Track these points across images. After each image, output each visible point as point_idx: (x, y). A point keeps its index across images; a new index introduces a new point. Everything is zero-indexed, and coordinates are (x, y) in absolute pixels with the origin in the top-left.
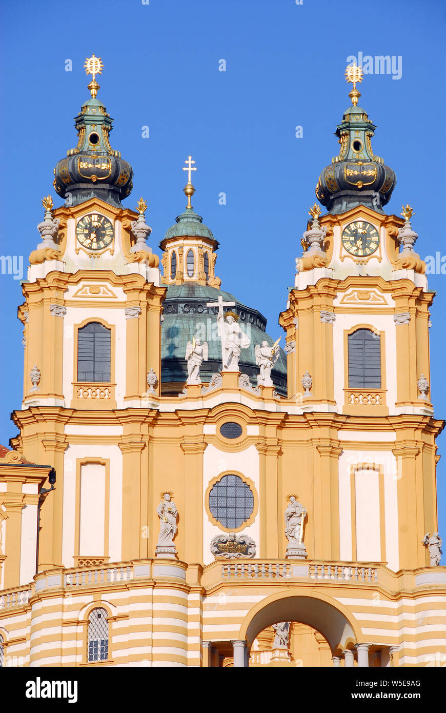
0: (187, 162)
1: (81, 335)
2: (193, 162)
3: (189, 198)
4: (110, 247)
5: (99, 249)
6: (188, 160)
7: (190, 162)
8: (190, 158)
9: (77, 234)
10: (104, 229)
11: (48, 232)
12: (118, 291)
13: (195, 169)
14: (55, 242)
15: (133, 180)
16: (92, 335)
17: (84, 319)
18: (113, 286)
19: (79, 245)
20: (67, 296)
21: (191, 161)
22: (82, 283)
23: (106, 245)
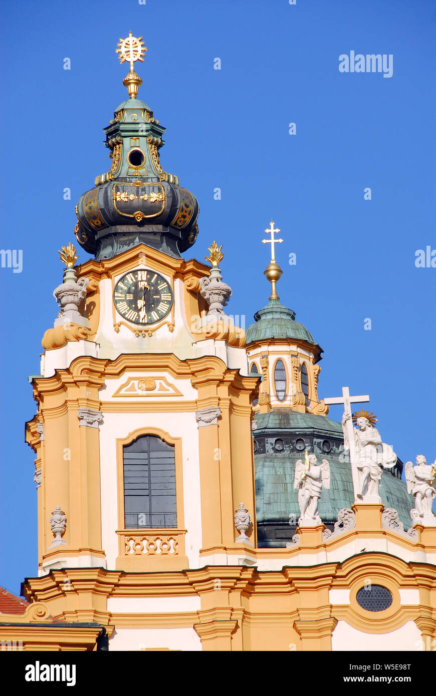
0: (267, 231)
1: (127, 455)
2: (277, 230)
3: (274, 284)
4: (168, 319)
5: (151, 323)
6: (270, 229)
7: (272, 230)
8: (272, 225)
9: (115, 302)
10: (157, 292)
11: (71, 298)
12: (184, 385)
13: (281, 241)
14: (83, 315)
15: (199, 220)
16: (145, 455)
17: (131, 431)
18: (176, 378)
19: (119, 319)
20: (104, 396)
21: (275, 228)
22: (127, 375)
23: (162, 317)
